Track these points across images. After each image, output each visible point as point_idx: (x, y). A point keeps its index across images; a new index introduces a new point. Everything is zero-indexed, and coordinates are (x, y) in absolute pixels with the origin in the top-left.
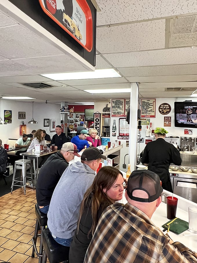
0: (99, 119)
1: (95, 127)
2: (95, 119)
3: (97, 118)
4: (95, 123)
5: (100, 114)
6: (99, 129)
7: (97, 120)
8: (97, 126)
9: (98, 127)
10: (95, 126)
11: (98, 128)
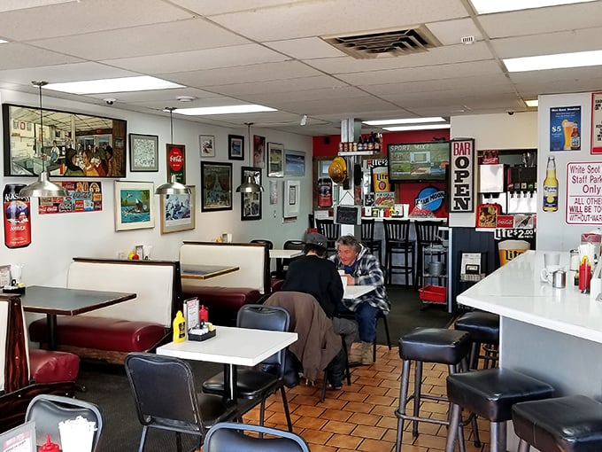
0: (470, 157)
1: (456, 186)
2: (454, 158)
3: (462, 155)
4: (456, 172)
5: (471, 142)
6: (470, 190)
7: (462, 163)
8: (462, 181)
9: (467, 186)
10: (456, 181)
11: (468, 188)
